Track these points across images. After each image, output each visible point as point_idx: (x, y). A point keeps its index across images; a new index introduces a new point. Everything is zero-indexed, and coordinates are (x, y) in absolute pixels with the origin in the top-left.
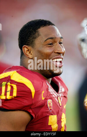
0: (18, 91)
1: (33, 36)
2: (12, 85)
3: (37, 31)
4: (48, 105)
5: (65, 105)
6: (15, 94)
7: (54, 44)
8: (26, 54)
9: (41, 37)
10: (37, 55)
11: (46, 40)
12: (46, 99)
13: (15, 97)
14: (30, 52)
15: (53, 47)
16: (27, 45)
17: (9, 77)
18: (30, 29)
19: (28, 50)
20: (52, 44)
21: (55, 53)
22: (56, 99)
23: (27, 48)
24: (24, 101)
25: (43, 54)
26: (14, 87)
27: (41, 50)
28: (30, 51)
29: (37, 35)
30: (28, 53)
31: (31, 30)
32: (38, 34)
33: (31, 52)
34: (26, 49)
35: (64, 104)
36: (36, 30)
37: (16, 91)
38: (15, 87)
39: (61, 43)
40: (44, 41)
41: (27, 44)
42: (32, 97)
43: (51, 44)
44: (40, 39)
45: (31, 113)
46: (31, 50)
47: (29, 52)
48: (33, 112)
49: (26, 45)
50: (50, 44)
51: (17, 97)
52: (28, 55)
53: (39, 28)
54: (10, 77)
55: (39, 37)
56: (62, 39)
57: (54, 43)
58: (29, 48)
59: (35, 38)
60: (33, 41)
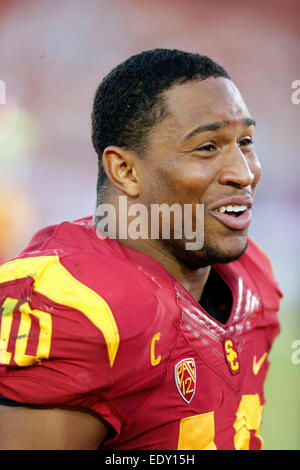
0: (54, 339)
1: (144, 114)
2: (37, 313)
3: (158, 96)
4: (178, 381)
5: (257, 361)
6: (44, 349)
7: (219, 149)
8: (114, 178)
9: (172, 121)
10: (155, 185)
11: (191, 135)
12: (169, 361)
13: (43, 360)
14: (130, 172)
15: (217, 159)
16: (120, 145)
17: (30, 281)
18: (136, 87)
19: (124, 165)
20: (214, 148)
21: (220, 182)
22: (215, 351)
23: (120, 157)
24: (78, 375)
25: (178, 187)
26: (42, 323)
27: (169, 169)
28: (129, 168)
29: (158, 113)
30: (121, 174)
31: (139, 90)
32: (163, 111)
33: (134, 173)
34: (115, 161)
35: (255, 358)
36: (157, 93)
37: (49, 336)
38: (46, 320)
39: (249, 141)
40: (183, 138)
41: (119, 139)
42: (108, 361)
43: (211, 146)
44: (170, 129)
45: (106, 416)
46: (132, 165)
47: (124, 173)
48: (115, 413)
49: (115, 145)
50: (207, 148)
51: (52, 359)
52: (121, 184)
53: (168, 86)
54: (34, 281)
55: (166, 121)
56: (252, 126)
57: (220, 146)
58: (128, 156)
59: (150, 123)
60: (141, 135)
